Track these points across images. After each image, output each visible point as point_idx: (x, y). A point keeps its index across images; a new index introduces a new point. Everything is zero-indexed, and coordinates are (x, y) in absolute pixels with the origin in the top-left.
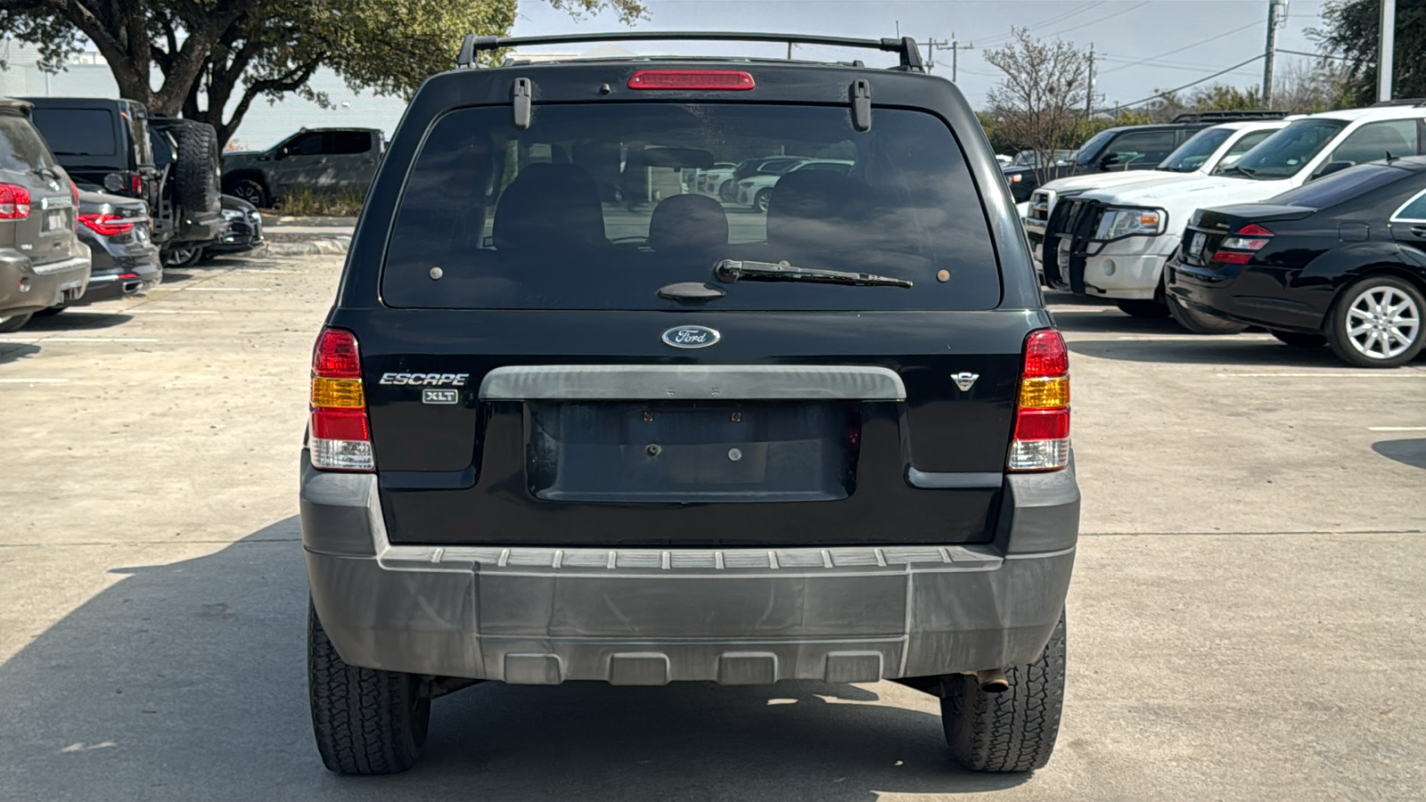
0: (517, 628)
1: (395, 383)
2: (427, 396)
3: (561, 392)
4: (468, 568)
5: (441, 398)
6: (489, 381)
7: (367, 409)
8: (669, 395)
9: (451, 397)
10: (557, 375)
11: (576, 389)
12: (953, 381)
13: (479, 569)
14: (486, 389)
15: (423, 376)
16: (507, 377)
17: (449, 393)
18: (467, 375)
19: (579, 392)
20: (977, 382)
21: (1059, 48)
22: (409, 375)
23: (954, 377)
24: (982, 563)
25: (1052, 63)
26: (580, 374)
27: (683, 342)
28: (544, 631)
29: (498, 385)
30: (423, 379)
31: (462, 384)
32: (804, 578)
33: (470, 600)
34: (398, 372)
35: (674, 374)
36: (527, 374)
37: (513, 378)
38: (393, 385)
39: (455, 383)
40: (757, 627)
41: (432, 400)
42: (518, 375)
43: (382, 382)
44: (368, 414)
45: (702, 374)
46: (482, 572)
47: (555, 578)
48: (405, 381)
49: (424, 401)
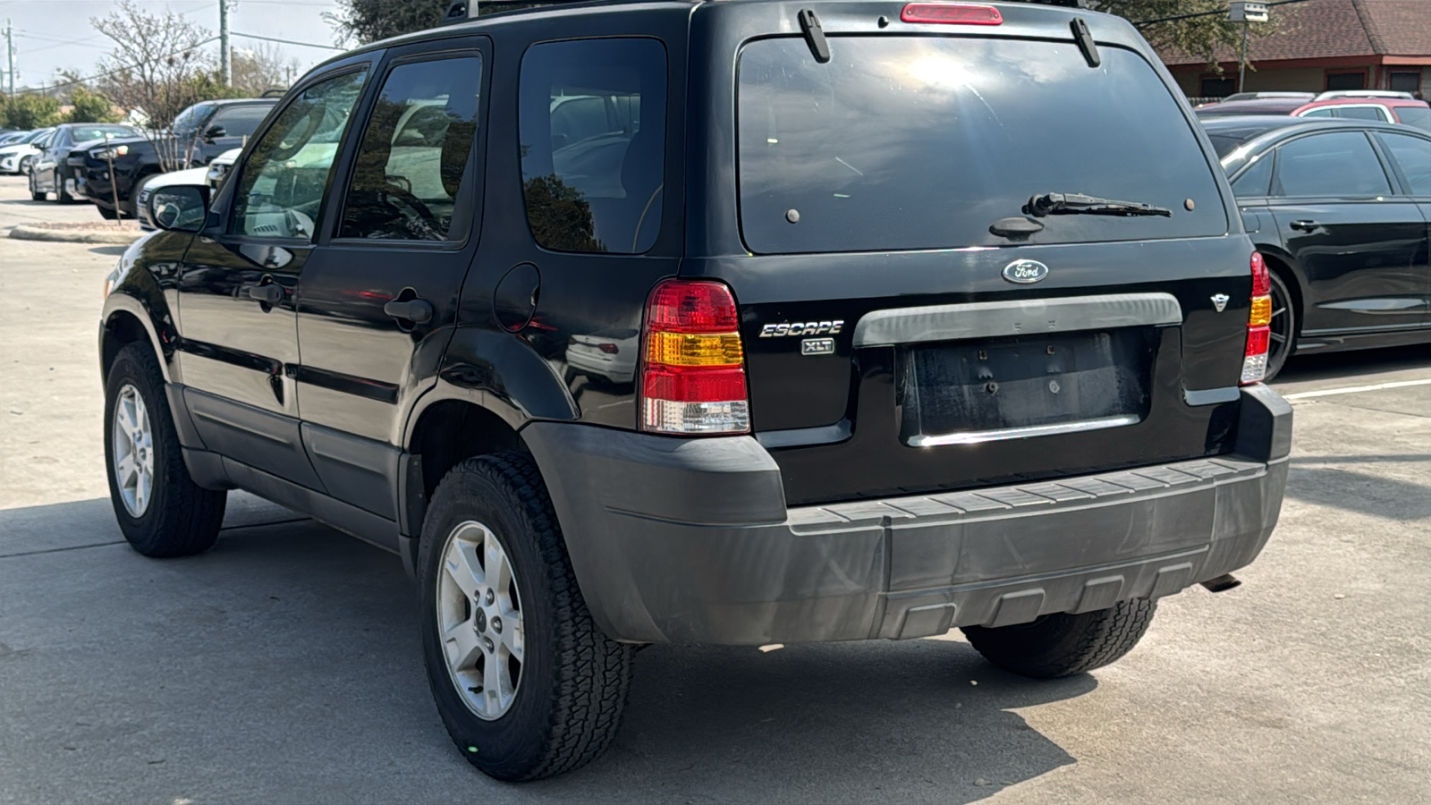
0: (925, 579)
1: (776, 334)
2: (807, 347)
3: (928, 334)
4: (877, 524)
5: (819, 348)
6: (864, 327)
7: (746, 365)
8: (1015, 331)
9: (825, 346)
10: (924, 316)
11: (941, 330)
12: (1212, 302)
13: (890, 524)
14: (861, 336)
15: (801, 325)
16: (880, 322)
17: (827, 341)
18: (842, 322)
19: (943, 333)
20: (1229, 302)
21: (169, 18)
22: (788, 326)
23: (1213, 299)
24: (1253, 471)
25: (163, 34)
26: (943, 314)
27: (1022, 277)
28: (948, 580)
29: (873, 331)
30: (802, 329)
31: (837, 332)
32: (1153, 500)
33: (880, 557)
34: (778, 323)
35: (1019, 309)
36: (898, 318)
37: (886, 323)
38: (773, 338)
39: (832, 331)
40: (1118, 551)
41: (811, 351)
42: (890, 319)
43: (763, 335)
44: (746, 369)
45: (1039, 308)
46: (894, 527)
47: (963, 524)
48: (785, 331)
49: (803, 353)
